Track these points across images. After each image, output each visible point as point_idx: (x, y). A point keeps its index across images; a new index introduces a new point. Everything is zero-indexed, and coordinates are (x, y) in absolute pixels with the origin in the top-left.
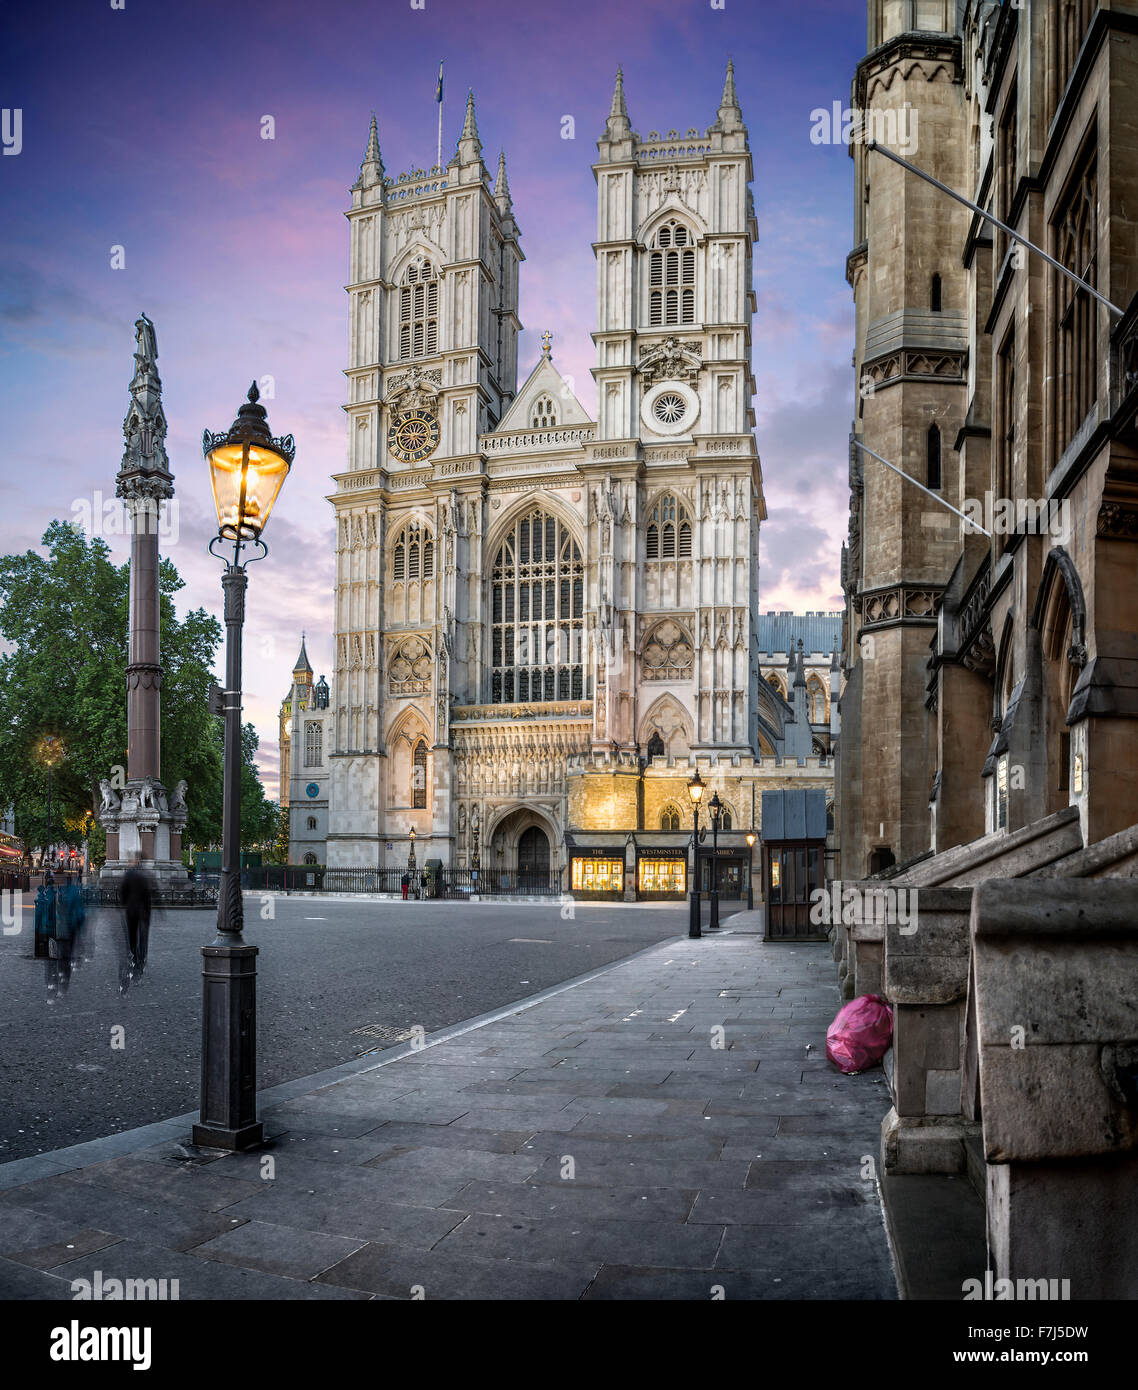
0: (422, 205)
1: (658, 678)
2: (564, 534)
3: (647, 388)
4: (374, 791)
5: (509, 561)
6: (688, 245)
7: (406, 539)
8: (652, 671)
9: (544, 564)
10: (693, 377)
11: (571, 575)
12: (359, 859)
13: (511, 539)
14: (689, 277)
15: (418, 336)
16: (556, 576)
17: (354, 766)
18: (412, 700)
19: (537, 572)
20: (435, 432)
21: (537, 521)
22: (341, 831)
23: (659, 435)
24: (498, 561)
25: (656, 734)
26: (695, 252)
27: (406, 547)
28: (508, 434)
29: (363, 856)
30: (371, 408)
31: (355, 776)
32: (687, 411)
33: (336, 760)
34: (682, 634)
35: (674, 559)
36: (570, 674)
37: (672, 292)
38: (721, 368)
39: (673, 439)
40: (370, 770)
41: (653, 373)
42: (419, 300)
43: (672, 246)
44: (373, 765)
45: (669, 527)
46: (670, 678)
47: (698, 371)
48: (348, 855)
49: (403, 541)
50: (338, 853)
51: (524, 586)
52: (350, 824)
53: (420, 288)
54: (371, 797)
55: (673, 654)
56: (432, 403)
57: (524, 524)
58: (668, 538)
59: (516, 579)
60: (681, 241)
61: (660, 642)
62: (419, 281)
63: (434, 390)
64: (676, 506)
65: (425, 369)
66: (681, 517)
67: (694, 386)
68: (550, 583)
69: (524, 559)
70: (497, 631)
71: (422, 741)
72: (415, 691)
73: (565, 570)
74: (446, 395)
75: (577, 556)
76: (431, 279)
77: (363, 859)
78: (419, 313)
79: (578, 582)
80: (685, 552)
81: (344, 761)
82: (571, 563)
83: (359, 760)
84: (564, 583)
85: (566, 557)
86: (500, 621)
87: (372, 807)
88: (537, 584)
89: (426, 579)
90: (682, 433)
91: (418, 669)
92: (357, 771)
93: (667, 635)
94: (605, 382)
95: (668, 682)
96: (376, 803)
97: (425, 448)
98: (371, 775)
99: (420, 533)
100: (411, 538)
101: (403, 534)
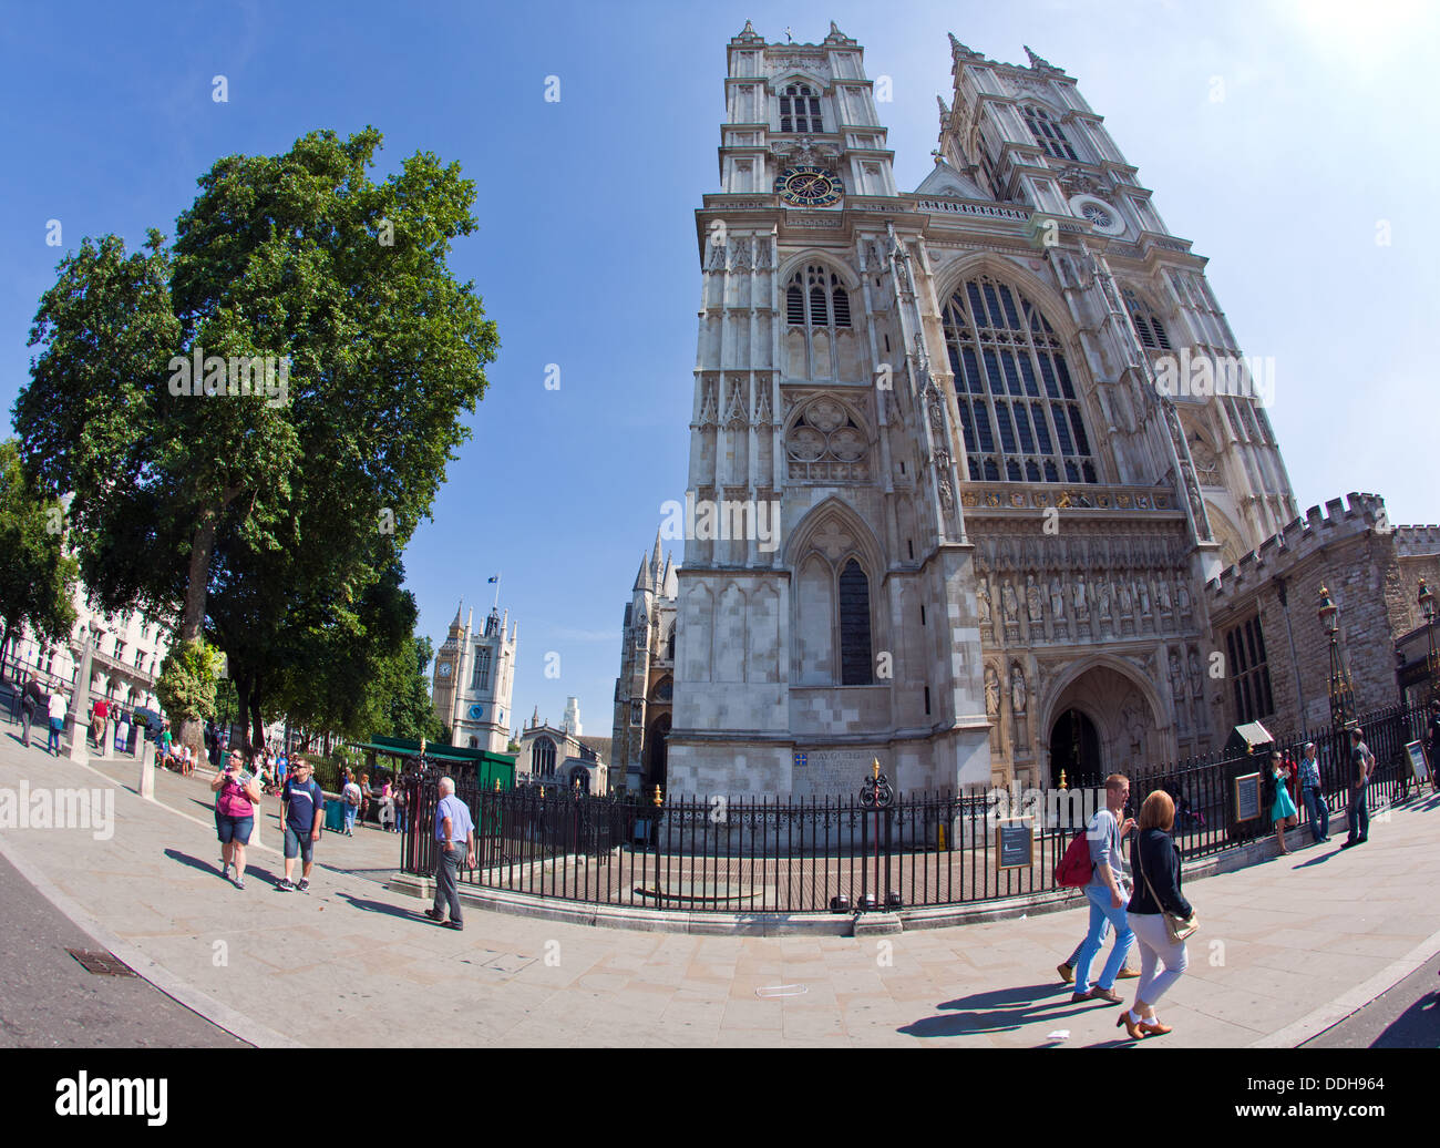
2: (1027, 305)
3: (1069, 196)
4: (778, 643)
5: (961, 321)
7: (807, 279)
9: (1009, 331)
10: (1107, 197)
11: (1049, 349)
12: (746, 785)
13: (959, 300)
14: (1062, 138)
16: (1029, 347)
17: (731, 597)
18: (835, 490)
19: (1003, 338)
20: (838, 187)
21: (988, 287)
22: (701, 724)
26: (1060, 126)
27: (807, 290)
29: (755, 778)
31: (734, 611)
32: (1113, 222)
33: (693, 579)
35: (1157, 351)
37: (1053, 143)
40: (770, 602)
44: (776, 593)
48: (721, 775)
49: (799, 283)
50: (694, 772)
51: (989, 352)
52: (722, 711)
53: (800, 100)
54: (772, 655)
56: (832, 159)
57: (972, 286)
58: (1142, 329)
59: (976, 343)
60: (1045, 117)
66: (1148, 310)
67: (1112, 205)
68: (1024, 355)
69: (981, 321)
71: (853, 563)
73: (1039, 341)
75: (1050, 329)
76: (812, 96)
77: (755, 785)
79: (1059, 358)
81: (710, 581)
82: (1045, 335)
83: (746, 583)
84: (1043, 356)
85: (1036, 327)
86: (964, 391)
87: (775, 677)
88: (1006, 352)
89: (839, 328)
90: (1119, 235)
92: (737, 602)
96: (782, 670)
97: (827, 198)
98: (773, 611)
99: (827, 277)
100: (812, 281)
101: (799, 277)
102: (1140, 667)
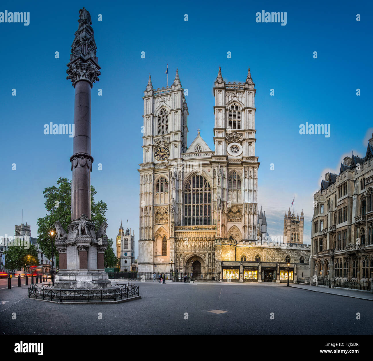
0: (164, 95)
1: (232, 221)
2: (205, 180)
3: (229, 144)
5: (190, 187)
6: (239, 110)
7: (160, 181)
8: (230, 219)
9: (199, 188)
10: (241, 142)
11: (207, 192)
13: (190, 181)
14: (239, 118)
15: (163, 129)
16: (203, 192)
18: (162, 225)
19: (198, 190)
20: (168, 153)
21: (198, 177)
22: (142, 262)
23: (232, 156)
24: (186, 187)
25: (231, 236)
26: (241, 112)
27: (160, 183)
28: (189, 153)
29: (148, 269)
30: (150, 146)
32: (239, 151)
33: (140, 242)
34: (239, 210)
35: (237, 189)
36: (207, 218)
37: (235, 121)
38: (249, 140)
39: (236, 157)
41: (230, 140)
42: (163, 120)
43: (235, 110)
44: (151, 243)
45: (235, 180)
46: (235, 221)
47: (243, 140)
48: (144, 268)
49: (159, 182)
50: (141, 268)
51: (194, 194)
52: (144, 260)
53: (163, 117)
54: (151, 252)
55: (236, 215)
56: (167, 145)
57: (194, 178)
58: (235, 183)
59: (192, 192)
60: (237, 109)
61: (232, 212)
62: (163, 115)
63: (168, 142)
64: (236, 175)
65: (165, 137)
66: (238, 178)
67: (241, 144)
68: (201, 194)
69: (194, 187)
70: (186, 206)
71: (165, 237)
72: (162, 222)
73: (206, 190)
74: (172, 143)
75: (209, 186)
76: (167, 114)
78: (163, 123)
79: (209, 194)
80: (239, 187)
81: (143, 242)
82: (207, 188)
83: (147, 242)
84: (205, 194)
85: (206, 187)
86: (187, 204)
87: (151, 255)
88: (198, 194)
89: (165, 192)
90: (238, 156)
91: (163, 217)
92: (146, 245)
93: (235, 210)
94: (217, 141)
95: (235, 222)
96: (152, 254)
97: (165, 157)
98: (151, 246)
99: (164, 180)
100: (161, 181)
101: (159, 180)
102: (203, 256)
